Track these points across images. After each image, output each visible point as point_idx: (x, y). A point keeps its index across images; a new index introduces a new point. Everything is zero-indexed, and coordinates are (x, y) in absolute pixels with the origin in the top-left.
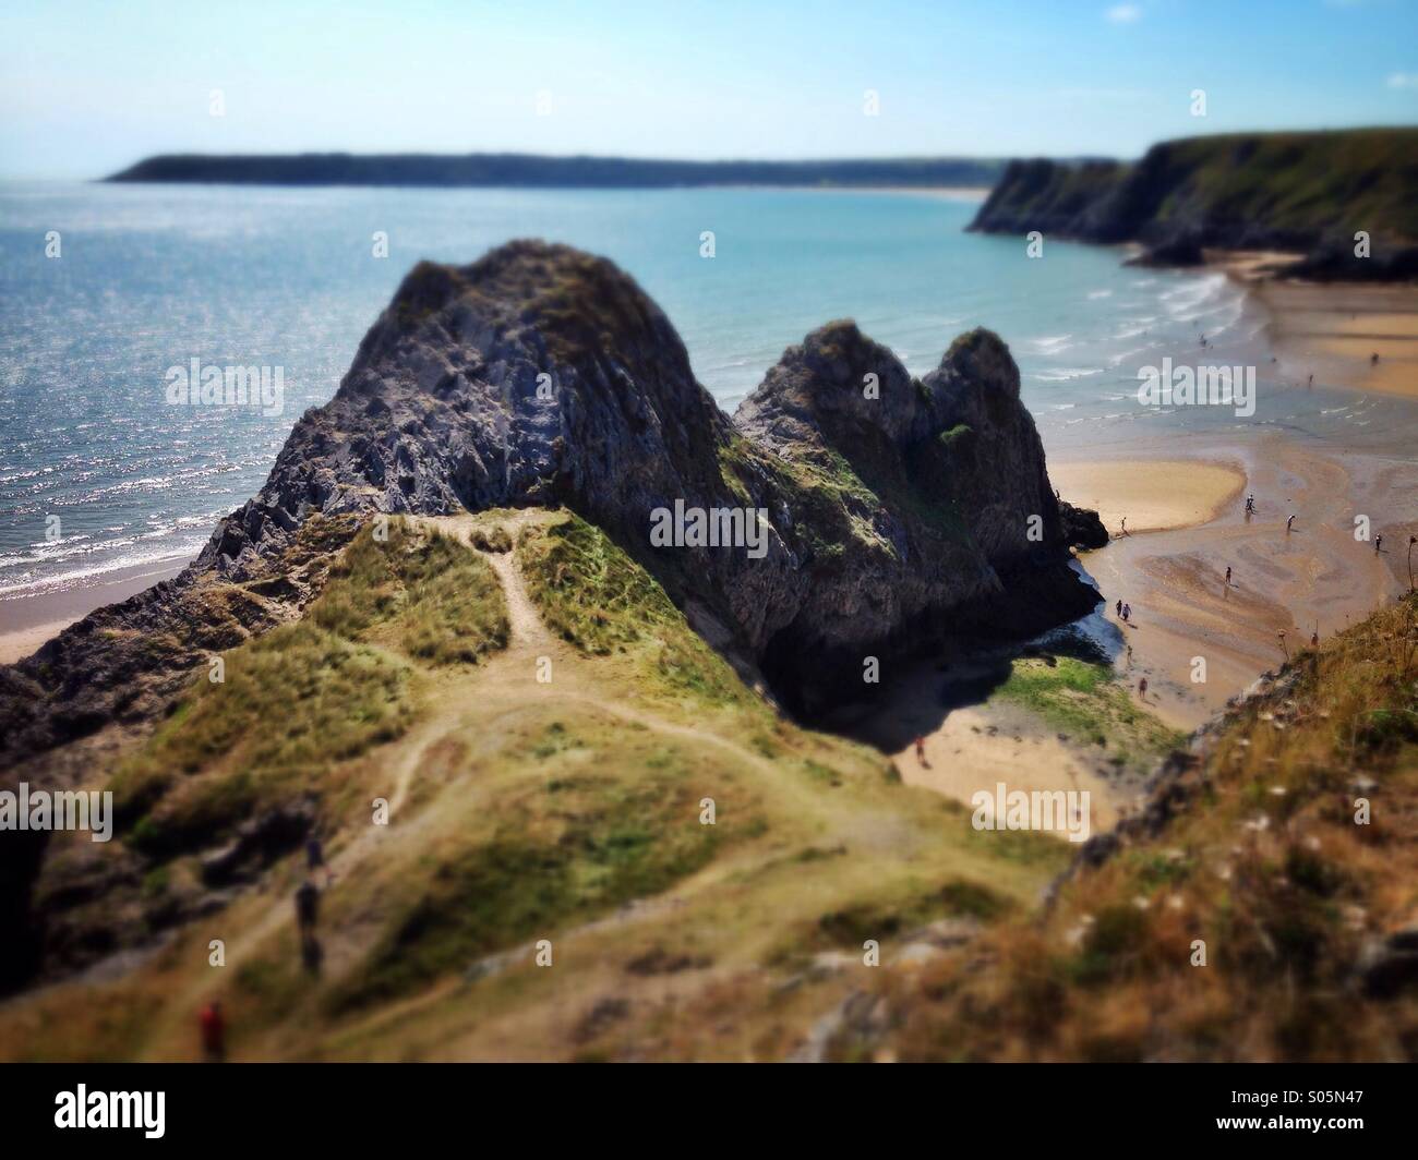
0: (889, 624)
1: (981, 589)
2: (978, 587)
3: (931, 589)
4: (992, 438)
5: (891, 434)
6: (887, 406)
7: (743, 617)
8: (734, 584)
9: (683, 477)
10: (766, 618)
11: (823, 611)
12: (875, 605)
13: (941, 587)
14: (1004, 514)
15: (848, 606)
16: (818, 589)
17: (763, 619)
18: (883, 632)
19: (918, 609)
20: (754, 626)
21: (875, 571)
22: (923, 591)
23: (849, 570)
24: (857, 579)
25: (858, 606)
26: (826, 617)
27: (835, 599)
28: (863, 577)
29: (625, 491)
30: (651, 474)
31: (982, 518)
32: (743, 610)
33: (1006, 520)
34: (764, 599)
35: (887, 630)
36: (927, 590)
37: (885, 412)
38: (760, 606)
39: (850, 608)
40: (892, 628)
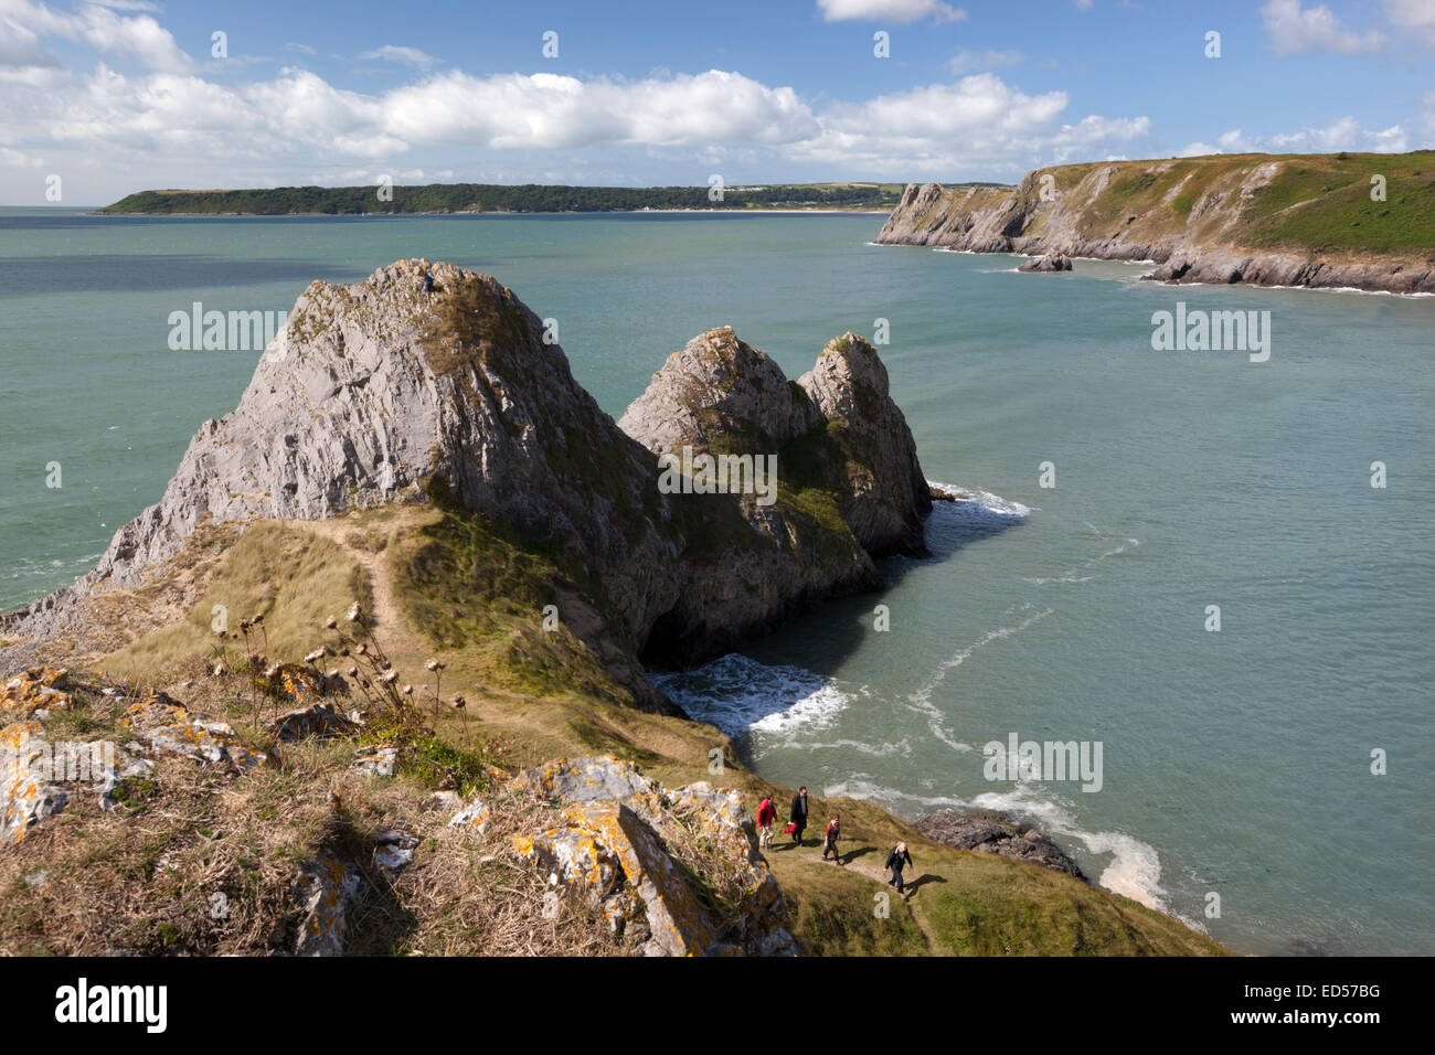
0: (766, 606)
1: (854, 572)
2: (851, 569)
3: (806, 574)
4: (863, 433)
5: (769, 432)
6: (765, 406)
7: (622, 606)
8: (612, 575)
9: (560, 476)
10: (647, 605)
11: (703, 597)
12: (751, 590)
13: (816, 571)
14: (875, 501)
15: (725, 593)
16: (696, 576)
17: (644, 606)
18: (761, 614)
19: (795, 591)
20: (635, 614)
21: (750, 558)
22: (798, 575)
23: (724, 558)
24: (733, 567)
25: (735, 591)
26: (706, 603)
27: (713, 586)
28: (738, 564)
29: (501, 491)
30: (527, 475)
31: (855, 506)
32: (623, 598)
33: (878, 507)
34: (644, 588)
35: (765, 612)
36: (802, 575)
37: (763, 411)
38: (640, 594)
39: (728, 594)
40: (770, 610)
